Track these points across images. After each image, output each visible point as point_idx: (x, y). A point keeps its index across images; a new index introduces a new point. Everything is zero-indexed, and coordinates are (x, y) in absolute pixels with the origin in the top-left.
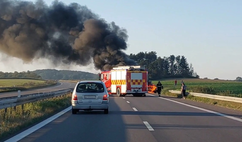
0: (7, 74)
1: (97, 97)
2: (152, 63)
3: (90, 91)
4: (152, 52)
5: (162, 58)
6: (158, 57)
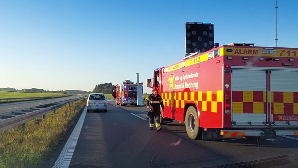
0: (55, 91)
1: (101, 103)
2: (110, 87)
4: (110, 83)
5: (114, 85)
6: (112, 85)
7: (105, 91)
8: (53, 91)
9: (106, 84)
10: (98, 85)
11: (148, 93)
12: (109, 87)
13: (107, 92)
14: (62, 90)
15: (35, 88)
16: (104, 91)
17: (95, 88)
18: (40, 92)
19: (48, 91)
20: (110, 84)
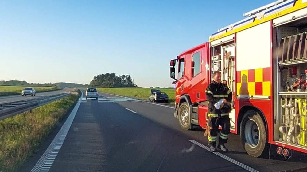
0: (41, 84)
2: (113, 78)
3: (91, 91)
4: (113, 73)
5: (118, 76)
6: (116, 75)
7: (107, 83)
8: (39, 84)
9: (107, 74)
10: (96, 76)
11: (160, 87)
12: (111, 78)
13: (108, 86)
14: (49, 83)
15: (16, 80)
16: (104, 84)
17: (93, 80)
18: (22, 84)
19: (32, 83)
20: (113, 75)
